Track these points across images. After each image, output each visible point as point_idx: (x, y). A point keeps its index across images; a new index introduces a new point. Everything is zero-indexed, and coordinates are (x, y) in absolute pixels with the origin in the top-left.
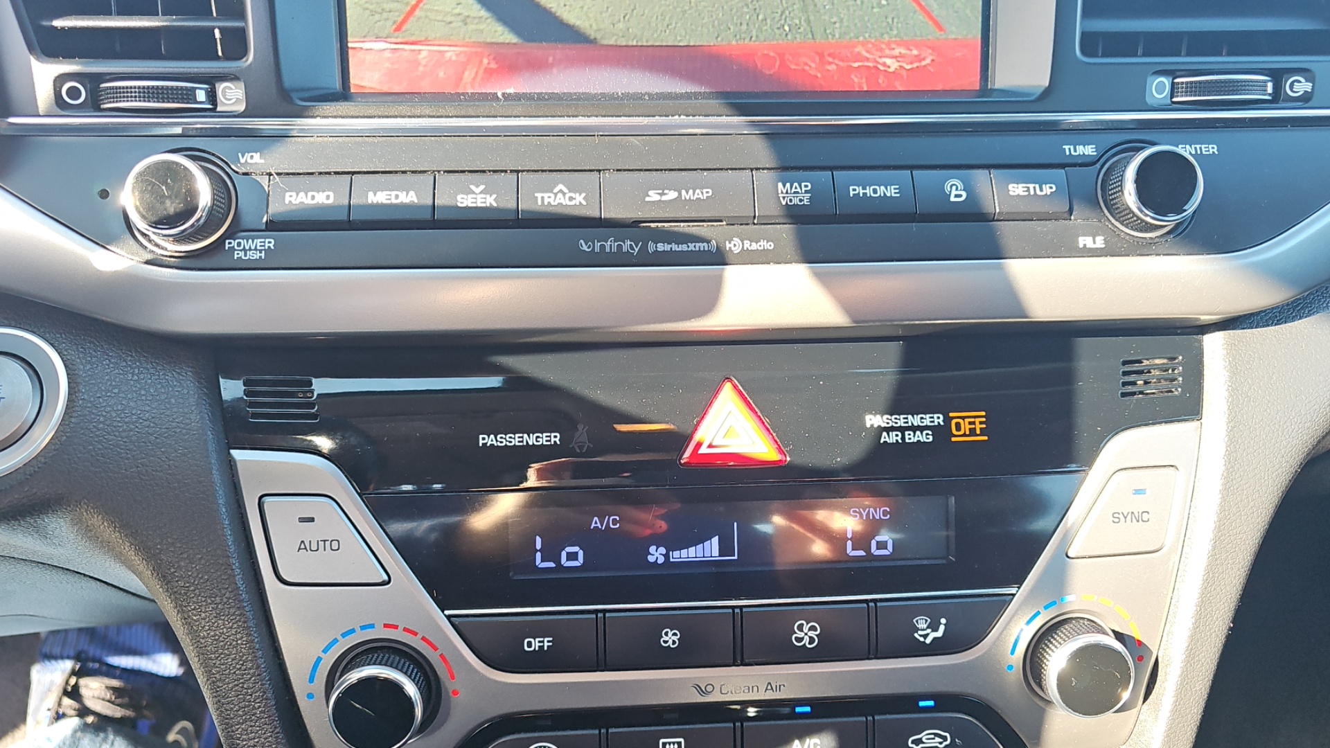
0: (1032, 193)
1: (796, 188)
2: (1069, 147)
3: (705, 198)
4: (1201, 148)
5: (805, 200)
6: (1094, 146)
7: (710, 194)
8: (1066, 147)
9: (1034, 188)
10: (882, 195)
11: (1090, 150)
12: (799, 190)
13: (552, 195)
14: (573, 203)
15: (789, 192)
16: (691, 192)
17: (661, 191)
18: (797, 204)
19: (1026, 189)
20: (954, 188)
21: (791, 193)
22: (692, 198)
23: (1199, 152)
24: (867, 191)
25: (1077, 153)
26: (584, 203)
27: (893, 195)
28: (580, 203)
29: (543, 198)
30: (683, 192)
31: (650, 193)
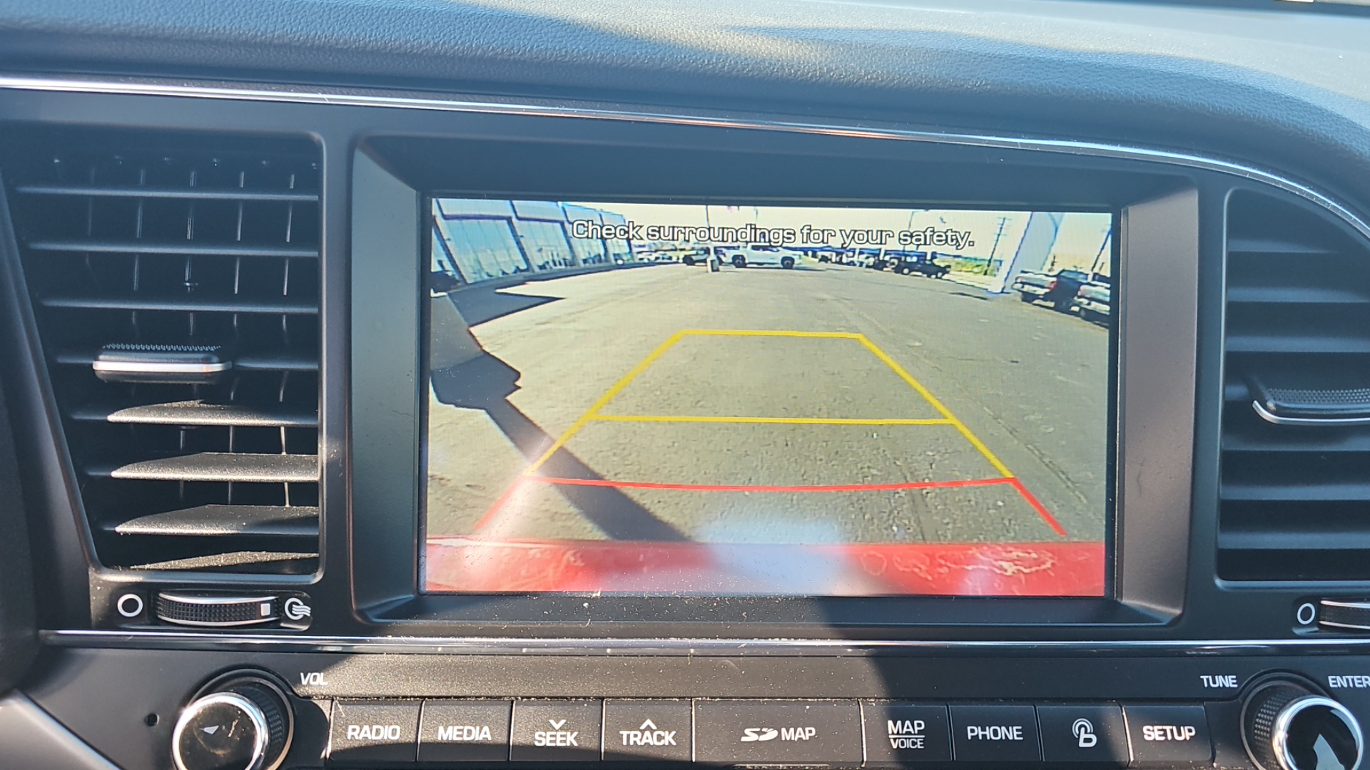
0: (1170, 737)
1: (908, 727)
2: (1207, 677)
3: (808, 738)
4: (1353, 680)
5: (919, 743)
6: (1234, 677)
7: (813, 733)
8: (1205, 678)
9: (1172, 731)
10: (1004, 738)
11: (1231, 681)
12: (911, 730)
13: (639, 734)
14: (661, 743)
15: (900, 732)
16: (792, 730)
17: (758, 730)
18: (910, 748)
19: (1162, 733)
20: (1083, 729)
21: (902, 734)
22: (793, 739)
23: (1351, 685)
24: (987, 733)
25: (1217, 686)
26: (674, 743)
27: (1016, 738)
28: (669, 742)
29: (628, 736)
30: (784, 730)
31: (747, 731)
